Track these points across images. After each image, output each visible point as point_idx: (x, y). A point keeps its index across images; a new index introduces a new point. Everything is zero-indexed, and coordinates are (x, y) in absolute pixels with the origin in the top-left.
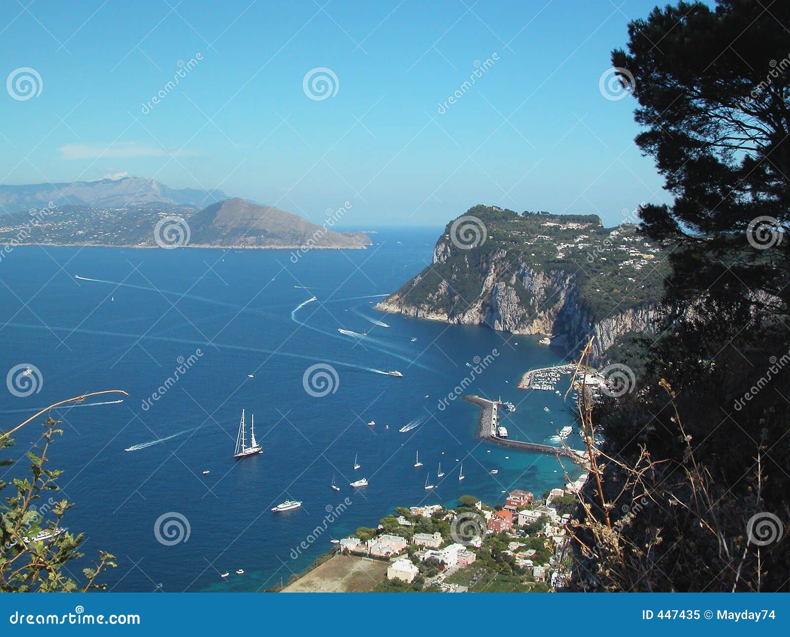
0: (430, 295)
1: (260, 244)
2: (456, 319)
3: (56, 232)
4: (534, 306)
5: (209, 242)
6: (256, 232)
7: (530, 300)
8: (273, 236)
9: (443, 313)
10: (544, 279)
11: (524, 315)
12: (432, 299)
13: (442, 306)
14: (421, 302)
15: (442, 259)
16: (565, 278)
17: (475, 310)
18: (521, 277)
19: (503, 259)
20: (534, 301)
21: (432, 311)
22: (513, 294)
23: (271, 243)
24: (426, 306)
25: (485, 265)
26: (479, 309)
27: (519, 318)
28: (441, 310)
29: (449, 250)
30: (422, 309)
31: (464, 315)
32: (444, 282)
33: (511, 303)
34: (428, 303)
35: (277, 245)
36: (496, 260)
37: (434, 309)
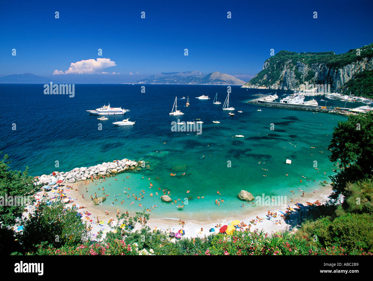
0: (260, 80)
1: (221, 84)
2: (268, 87)
3: (169, 81)
4: (302, 79)
5: (208, 83)
6: (220, 80)
7: (301, 76)
8: (225, 81)
9: (264, 87)
10: (308, 67)
11: (297, 83)
12: (260, 81)
13: (264, 84)
14: (256, 83)
15: (266, 68)
16: (318, 66)
17: (276, 84)
18: (297, 68)
19: (290, 63)
20: (302, 77)
21: (260, 86)
22: (293, 73)
23: (224, 84)
24: (258, 84)
25: (282, 67)
26: (278, 84)
27: (295, 84)
28: (263, 86)
29: (269, 64)
30: (256, 85)
31: (272, 86)
32: (266, 75)
33: (292, 78)
34: (259, 83)
35: (226, 84)
36: (287, 64)
37: (261, 85)
